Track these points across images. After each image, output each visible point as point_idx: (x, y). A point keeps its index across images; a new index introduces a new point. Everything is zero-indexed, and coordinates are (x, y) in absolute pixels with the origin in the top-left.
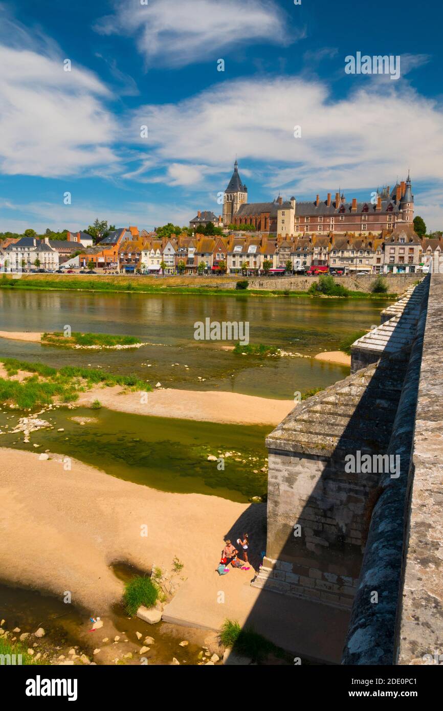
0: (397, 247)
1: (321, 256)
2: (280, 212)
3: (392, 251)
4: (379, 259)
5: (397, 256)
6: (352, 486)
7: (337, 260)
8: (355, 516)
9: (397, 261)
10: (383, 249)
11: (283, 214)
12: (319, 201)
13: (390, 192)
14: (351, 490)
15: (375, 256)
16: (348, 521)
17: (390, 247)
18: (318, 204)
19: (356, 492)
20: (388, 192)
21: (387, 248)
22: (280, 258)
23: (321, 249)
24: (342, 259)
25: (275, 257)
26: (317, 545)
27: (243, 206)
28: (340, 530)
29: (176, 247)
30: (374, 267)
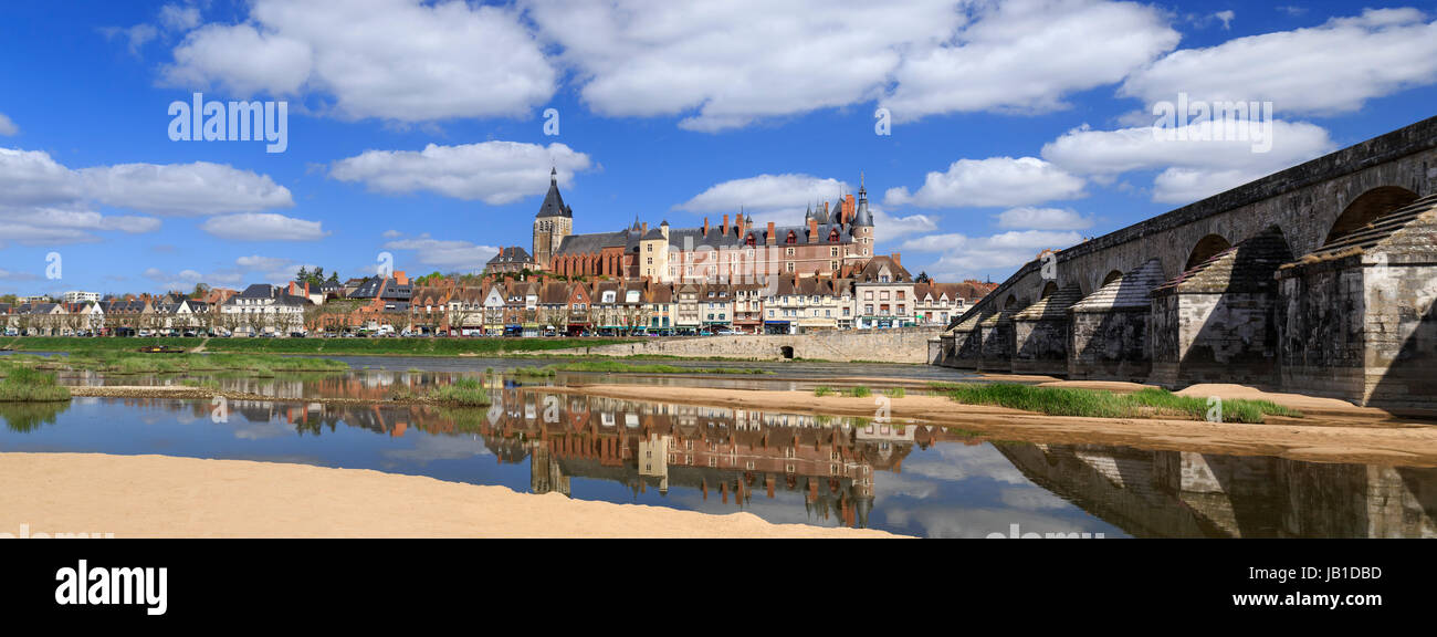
0: (876, 289)
1: (748, 306)
2: (643, 245)
3: (869, 296)
4: (847, 309)
5: (877, 304)
6: (1254, 310)
7: (777, 310)
8: (1256, 331)
9: (877, 311)
10: (853, 291)
11: (650, 248)
12: (708, 228)
13: (831, 210)
14: (1252, 313)
15: (840, 304)
16: (1251, 335)
17: (864, 289)
18: (706, 232)
19: (1256, 313)
20: (826, 211)
21: (860, 290)
22: (680, 310)
23: (749, 294)
24: (785, 309)
25: (671, 307)
26: (1224, 358)
27: (567, 239)
28: (1244, 343)
29: (506, 296)
30: (839, 321)
